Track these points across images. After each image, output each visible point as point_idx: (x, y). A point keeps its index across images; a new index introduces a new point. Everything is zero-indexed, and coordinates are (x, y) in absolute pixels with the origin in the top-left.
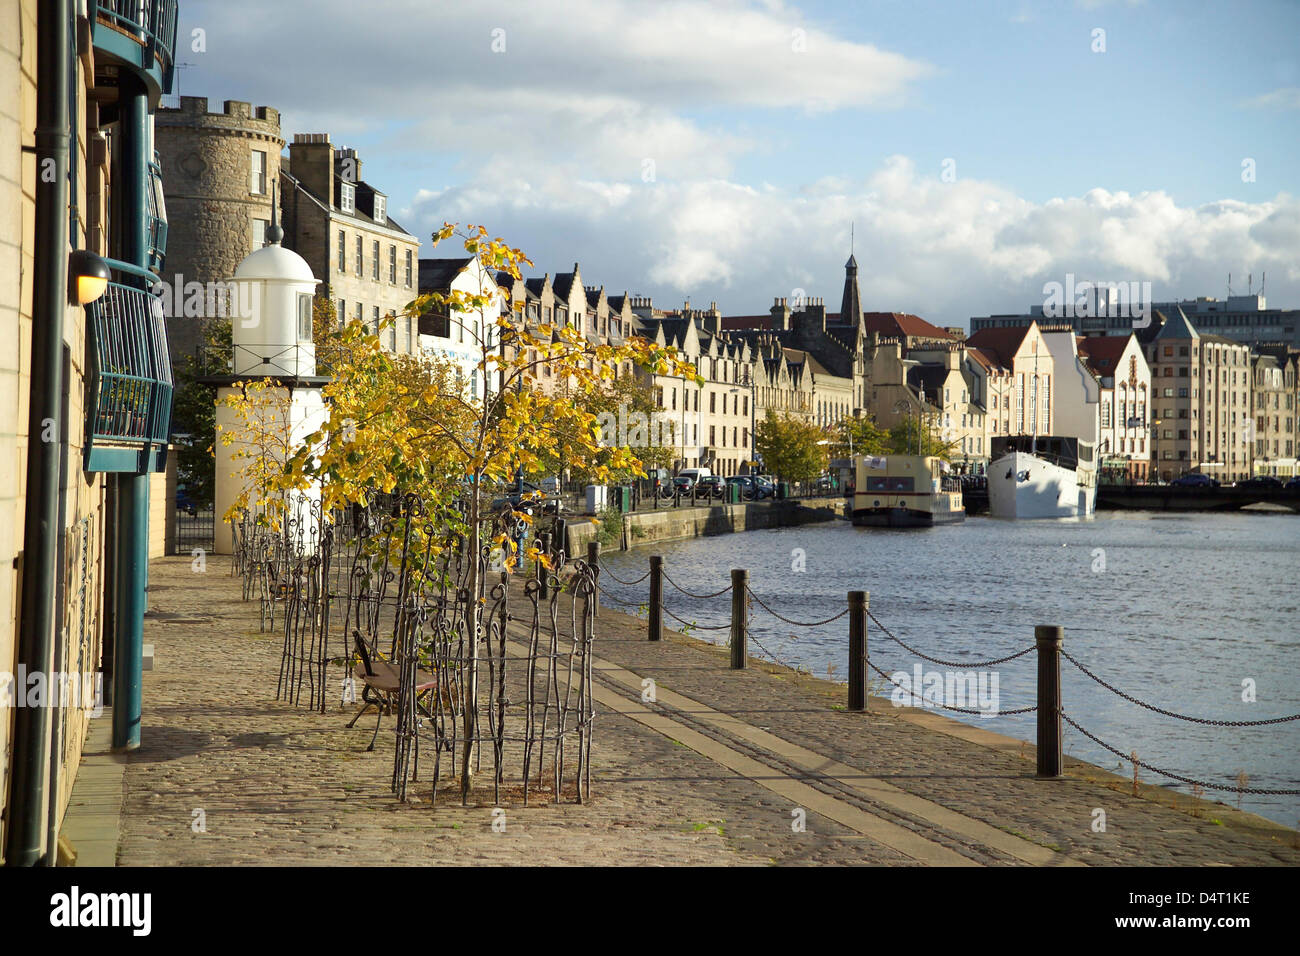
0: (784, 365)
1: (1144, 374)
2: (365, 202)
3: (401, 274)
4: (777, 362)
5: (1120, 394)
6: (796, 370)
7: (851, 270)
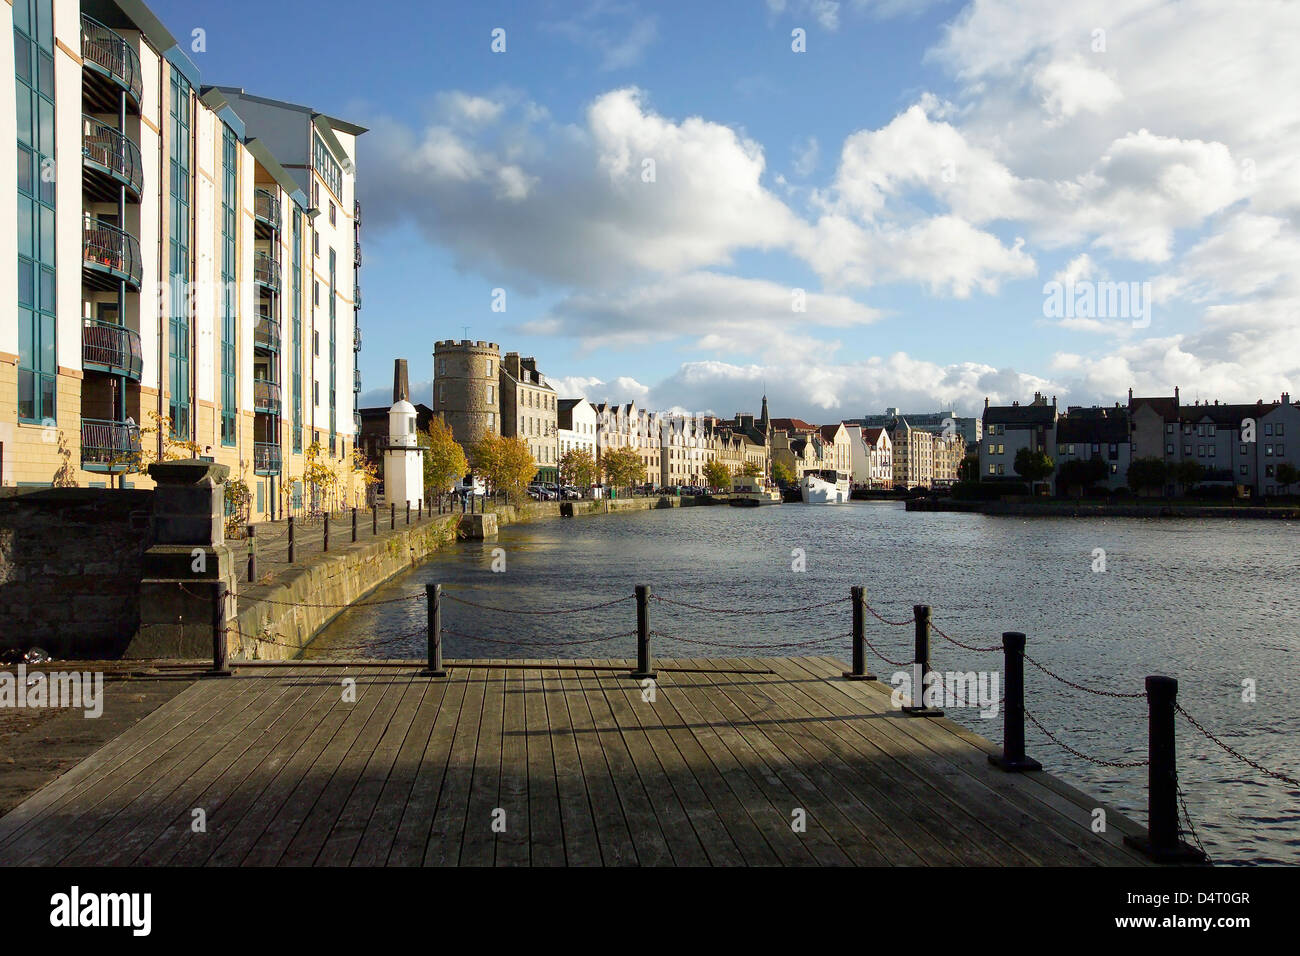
0: (731, 440)
1: (889, 444)
2: (535, 378)
3: (550, 405)
4: (728, 440)
5: (879, 452)
6: (737, 443)
7: (764, 402)
